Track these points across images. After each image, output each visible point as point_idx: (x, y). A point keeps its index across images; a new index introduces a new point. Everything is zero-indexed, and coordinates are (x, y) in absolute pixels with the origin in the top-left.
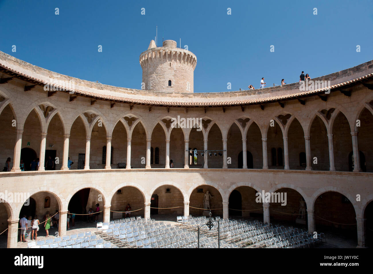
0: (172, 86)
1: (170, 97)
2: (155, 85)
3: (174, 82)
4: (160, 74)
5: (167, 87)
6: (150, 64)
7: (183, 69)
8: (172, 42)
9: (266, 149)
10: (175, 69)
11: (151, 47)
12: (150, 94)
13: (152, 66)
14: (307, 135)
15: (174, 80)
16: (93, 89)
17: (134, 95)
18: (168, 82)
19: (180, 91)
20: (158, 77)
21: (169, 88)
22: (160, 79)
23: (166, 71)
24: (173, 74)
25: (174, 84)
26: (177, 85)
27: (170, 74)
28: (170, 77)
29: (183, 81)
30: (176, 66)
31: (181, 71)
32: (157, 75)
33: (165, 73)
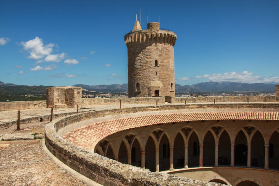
0: (158, 65)
3: (160, 62)
4: (147, 55)
5: (154, 67)
6: (136, 45)
7: (167, 49)
8: (156, 24)
10: (160, 50)
11: (136, 28)
13: (139, 47)
15: (160, 60)
18: (154, 62)
19: (165, 69)
20: (145, 57)
21: (155, 68)
22: (147, 59)
23: (152, 51)
24: (159, 55)
25: (160, 64)
26: (162, 64)
27: (156, 54)
28: (156, 58)
29: (167, 60)
30: (161, 47)
31: (166, 51)
32: (144, 55)
33: (152, 53)
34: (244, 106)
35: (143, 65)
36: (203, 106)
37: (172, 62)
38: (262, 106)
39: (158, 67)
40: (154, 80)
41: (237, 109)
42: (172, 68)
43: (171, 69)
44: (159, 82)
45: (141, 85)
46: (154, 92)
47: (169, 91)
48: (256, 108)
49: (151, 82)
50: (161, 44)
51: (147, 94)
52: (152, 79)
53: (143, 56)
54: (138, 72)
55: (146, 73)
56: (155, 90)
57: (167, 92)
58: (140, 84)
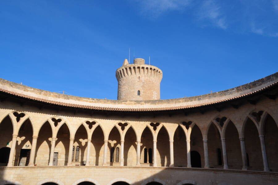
1: (125, 105)
4: (131, 86)
5: (137, 96)
8: (141, 60)
9: (206, 149)
12: (108, 102)
14: (241, 136)
15: (142, 91)
16: (61, 99)
17: (95, 103)
18: (137, 92)
22: (131, 89)
24: (141, 86)
25: (142, 93)
26: (145, 94)
27: (139, 85)
28: (139, 88)
29: (150, 91)
30: (144, 79)
32: (128, 86)
33: (135, 85)
34: (180, 100)
35: (127, 95)
36: (141, 103)
37: (156, 94)
39: (141, 96)
42: (156, 98)
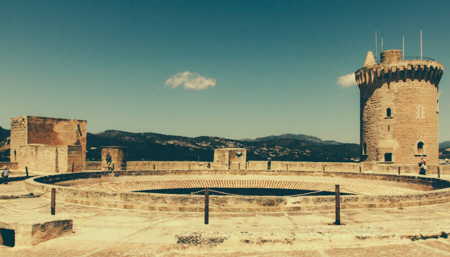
0: (392, 116)
2: (370, 116)
3: (395, 111)
4: (375, 102)
5: (385, 118)
7: (410, 89)
8: (391, 53)
10: (397, 92)
13: (366, 91)
15: (395, 108)
18: (386, 112)
19: (405, 121)
20: (372, 105)
21: (388, 119)
22: (375, 107)
23: (383, 96)
24: (393, 99)
25: (395, 113)
26: (399, 113)
27: (388, 100)
28: (388, 104)
29: (409, 107)
30: (398, 87)
31: (406, 92)
32: (372, 102)
33: (382, 99)
34: (377, 177)
35: (370, 117)
37: (423, 108)
38: (396, 179)
39: (392, 118)
40: (384, 139)
41: (370, 181)
42: (423, 117)
43: (418, 119)
44: (392, 141)
45: (368, 146)
46: (384, 156)
47: (413, 155)
48: (390, 180)
49: (381, 141)
50: (397, 82)
51: (375, 158)
52: (382, 136)
53: (371, 104)
54: (366, 127)
55: (373, 129)
56: (384, 153)
57: (409, 156)
58: (368, 143)
